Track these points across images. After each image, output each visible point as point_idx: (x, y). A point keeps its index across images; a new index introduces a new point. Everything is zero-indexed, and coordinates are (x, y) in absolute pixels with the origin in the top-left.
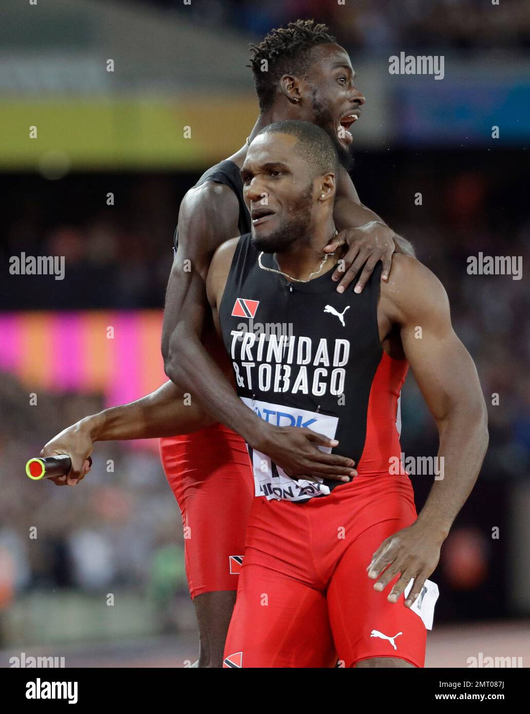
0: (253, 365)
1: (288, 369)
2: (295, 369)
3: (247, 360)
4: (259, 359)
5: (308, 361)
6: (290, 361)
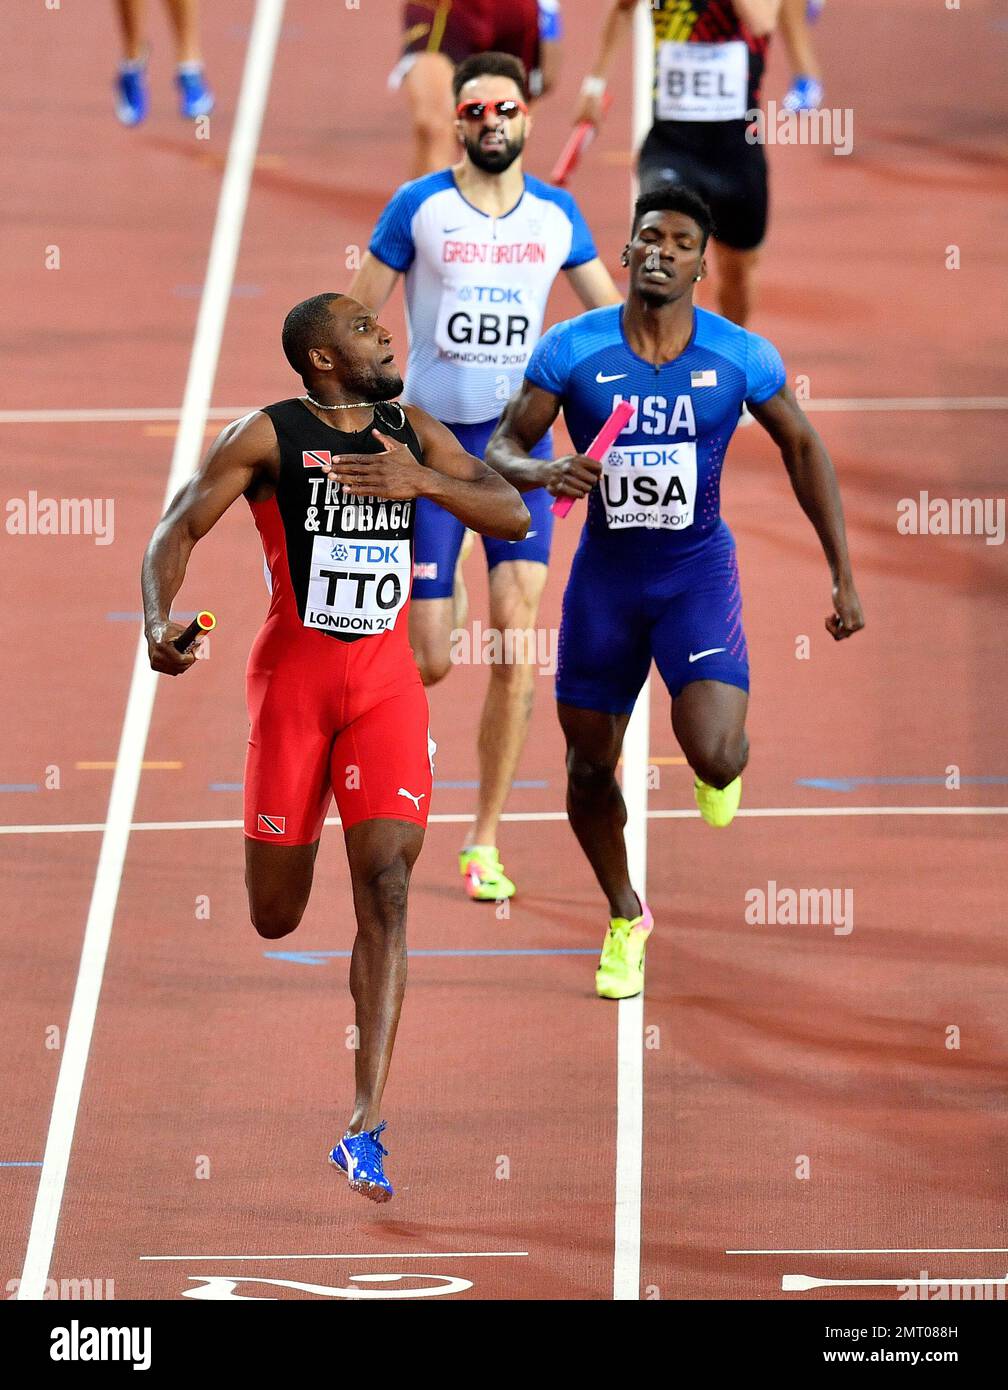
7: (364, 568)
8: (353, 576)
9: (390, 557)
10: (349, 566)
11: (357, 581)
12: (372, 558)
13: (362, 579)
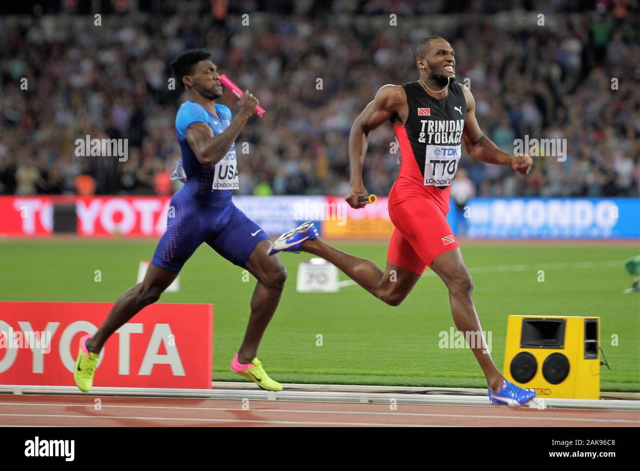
0: (433, 133)
1: (446, 134)
2: (449, 134)
4: (436, 131)
5: (454, 130)
6: (447, 131)
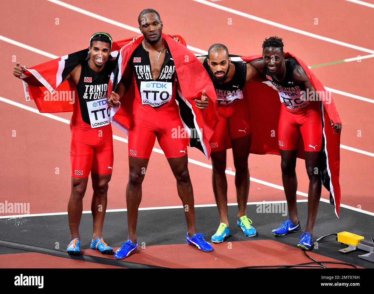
3: (141, 73)
7: (155, 89)
8: (153, 92)
9: (163, 87)
10: (151, 89)
11: (154, 93)
12: (158, 86)
13: (155, 92)
